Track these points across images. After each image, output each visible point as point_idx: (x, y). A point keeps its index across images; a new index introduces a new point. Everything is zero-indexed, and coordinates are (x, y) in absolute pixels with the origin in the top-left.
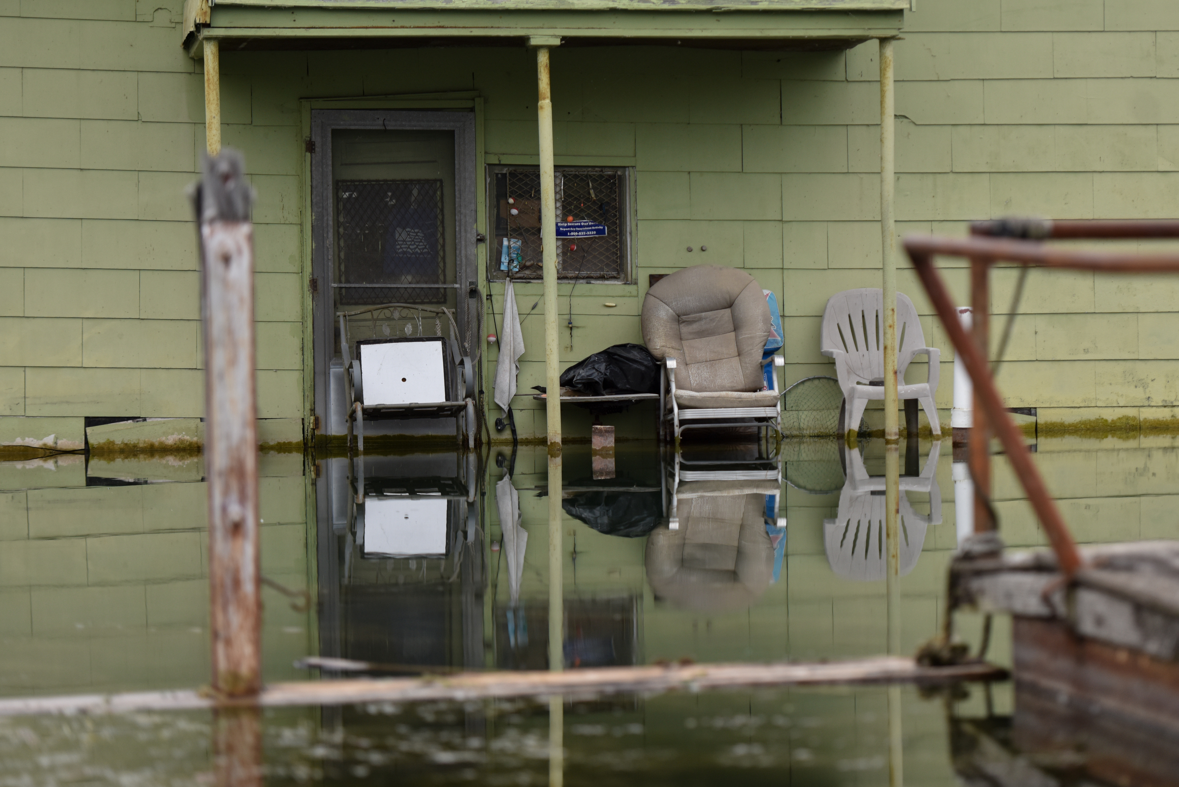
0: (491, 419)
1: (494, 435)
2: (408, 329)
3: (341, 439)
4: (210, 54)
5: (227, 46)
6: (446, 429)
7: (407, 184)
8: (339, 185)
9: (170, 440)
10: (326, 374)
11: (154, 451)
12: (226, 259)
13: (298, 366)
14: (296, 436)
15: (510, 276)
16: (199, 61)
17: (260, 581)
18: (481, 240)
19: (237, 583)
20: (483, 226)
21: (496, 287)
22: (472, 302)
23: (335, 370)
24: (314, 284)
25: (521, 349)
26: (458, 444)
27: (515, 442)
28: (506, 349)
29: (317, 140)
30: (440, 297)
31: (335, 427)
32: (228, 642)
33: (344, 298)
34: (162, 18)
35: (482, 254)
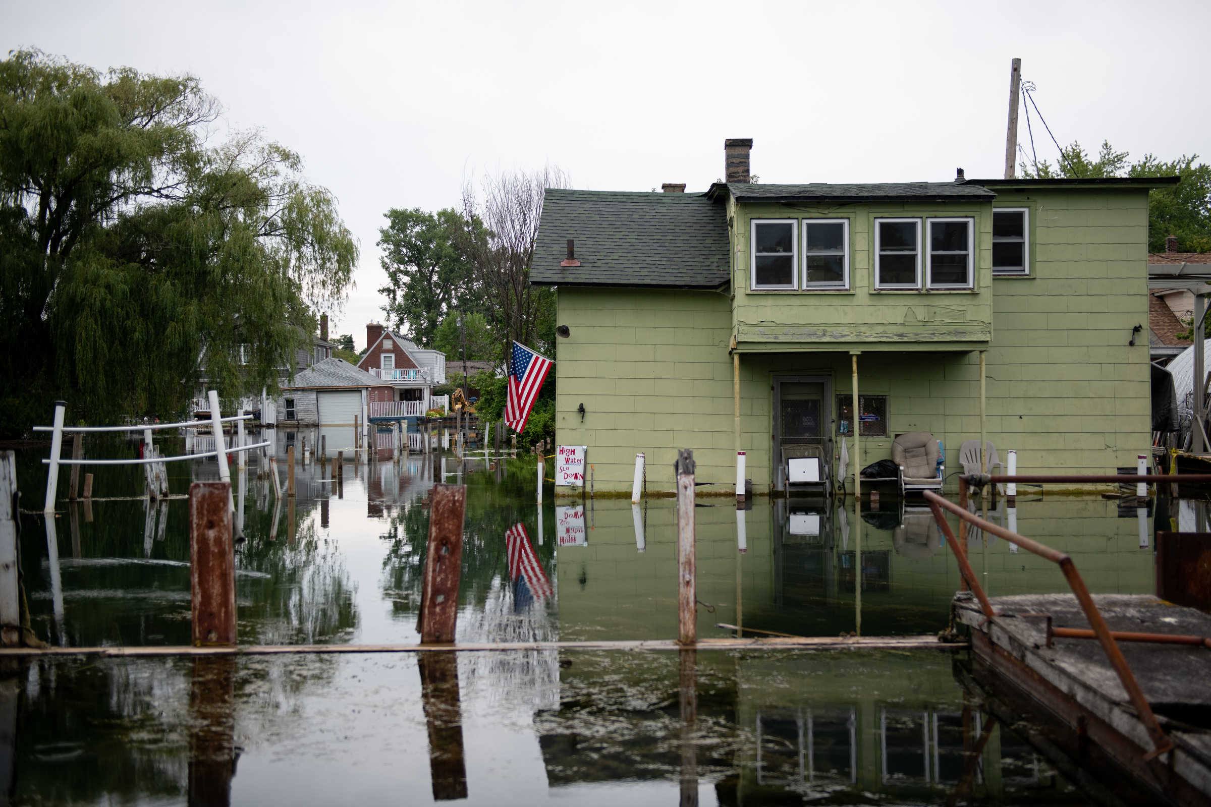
0: (836, 485)
1: (837, 491)
2: (806, 454)
3: (782, 492)
4: (736, 358)
5: (742, 356)
6: (819, 489)
7: (807, 402)
8: (782, 401)
9: (723, 491)
10: (777, 469)
11: (717, 495)
12: (686, 488)
13: (767, 465)
14: (766, 491)
15: (844, 434)
16: (733, 359)
17: (696, 602)
18: (833, 421)
19: (688, 603)
20: (834, 416)
21: (839, 438)
22: (830, 444)
23: (780, 467)
24: (773, 437)
25: (848, 461)
26: (822, 495)
27: (845, 494)
28: (842, 460)
29: (775, 386)
30: (819, 442)
31: (780, 488)
32: (685, 624)
33: (784, 442)
34: (722, 344)
35: (834, 427)
